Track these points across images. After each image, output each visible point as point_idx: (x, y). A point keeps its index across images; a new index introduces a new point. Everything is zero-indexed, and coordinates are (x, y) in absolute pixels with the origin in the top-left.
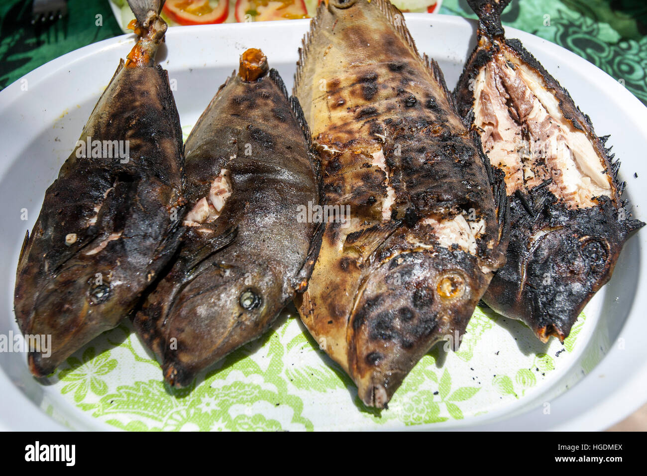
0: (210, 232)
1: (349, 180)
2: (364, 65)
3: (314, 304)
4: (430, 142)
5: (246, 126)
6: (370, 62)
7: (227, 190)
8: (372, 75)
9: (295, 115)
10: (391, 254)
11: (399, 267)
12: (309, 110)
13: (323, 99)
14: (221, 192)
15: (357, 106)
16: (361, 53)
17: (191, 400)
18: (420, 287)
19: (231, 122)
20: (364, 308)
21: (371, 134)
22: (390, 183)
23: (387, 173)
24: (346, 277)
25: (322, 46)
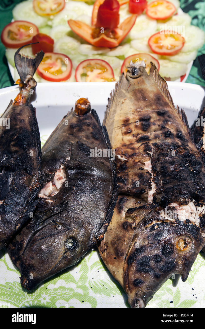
0: (52, 202)
1: (131, 176)
2: (143, 111)
3: (107, 246)
4: (177, 158)
5: (76, 141)
6: (147, 109)
7: (63, 177)
8: (148, 117)
9: (104, 136)
10: (151, 222)
11: (155, 231)
12: (111, 133)
13: (120, 128)
14: (60, 179)
15: (138, 134)
16: (142, 104)
17: (36, 295)
18: (167, 243)
19: (68, 138)
20: (134, 253)
21: (145, 151)
22: (154, 180)
23: (152, 174)
24: (125, 233)
25: (121, 98)
